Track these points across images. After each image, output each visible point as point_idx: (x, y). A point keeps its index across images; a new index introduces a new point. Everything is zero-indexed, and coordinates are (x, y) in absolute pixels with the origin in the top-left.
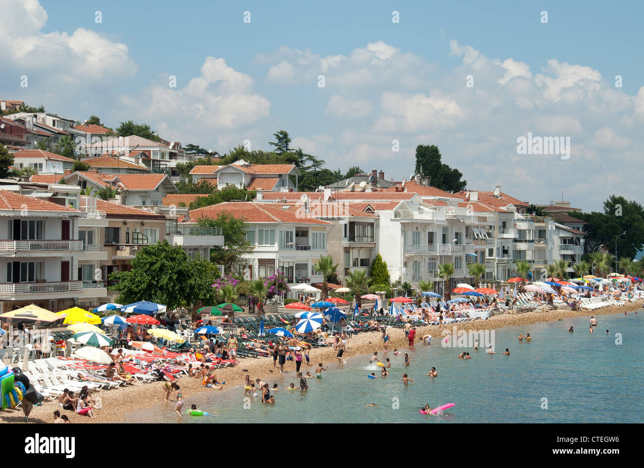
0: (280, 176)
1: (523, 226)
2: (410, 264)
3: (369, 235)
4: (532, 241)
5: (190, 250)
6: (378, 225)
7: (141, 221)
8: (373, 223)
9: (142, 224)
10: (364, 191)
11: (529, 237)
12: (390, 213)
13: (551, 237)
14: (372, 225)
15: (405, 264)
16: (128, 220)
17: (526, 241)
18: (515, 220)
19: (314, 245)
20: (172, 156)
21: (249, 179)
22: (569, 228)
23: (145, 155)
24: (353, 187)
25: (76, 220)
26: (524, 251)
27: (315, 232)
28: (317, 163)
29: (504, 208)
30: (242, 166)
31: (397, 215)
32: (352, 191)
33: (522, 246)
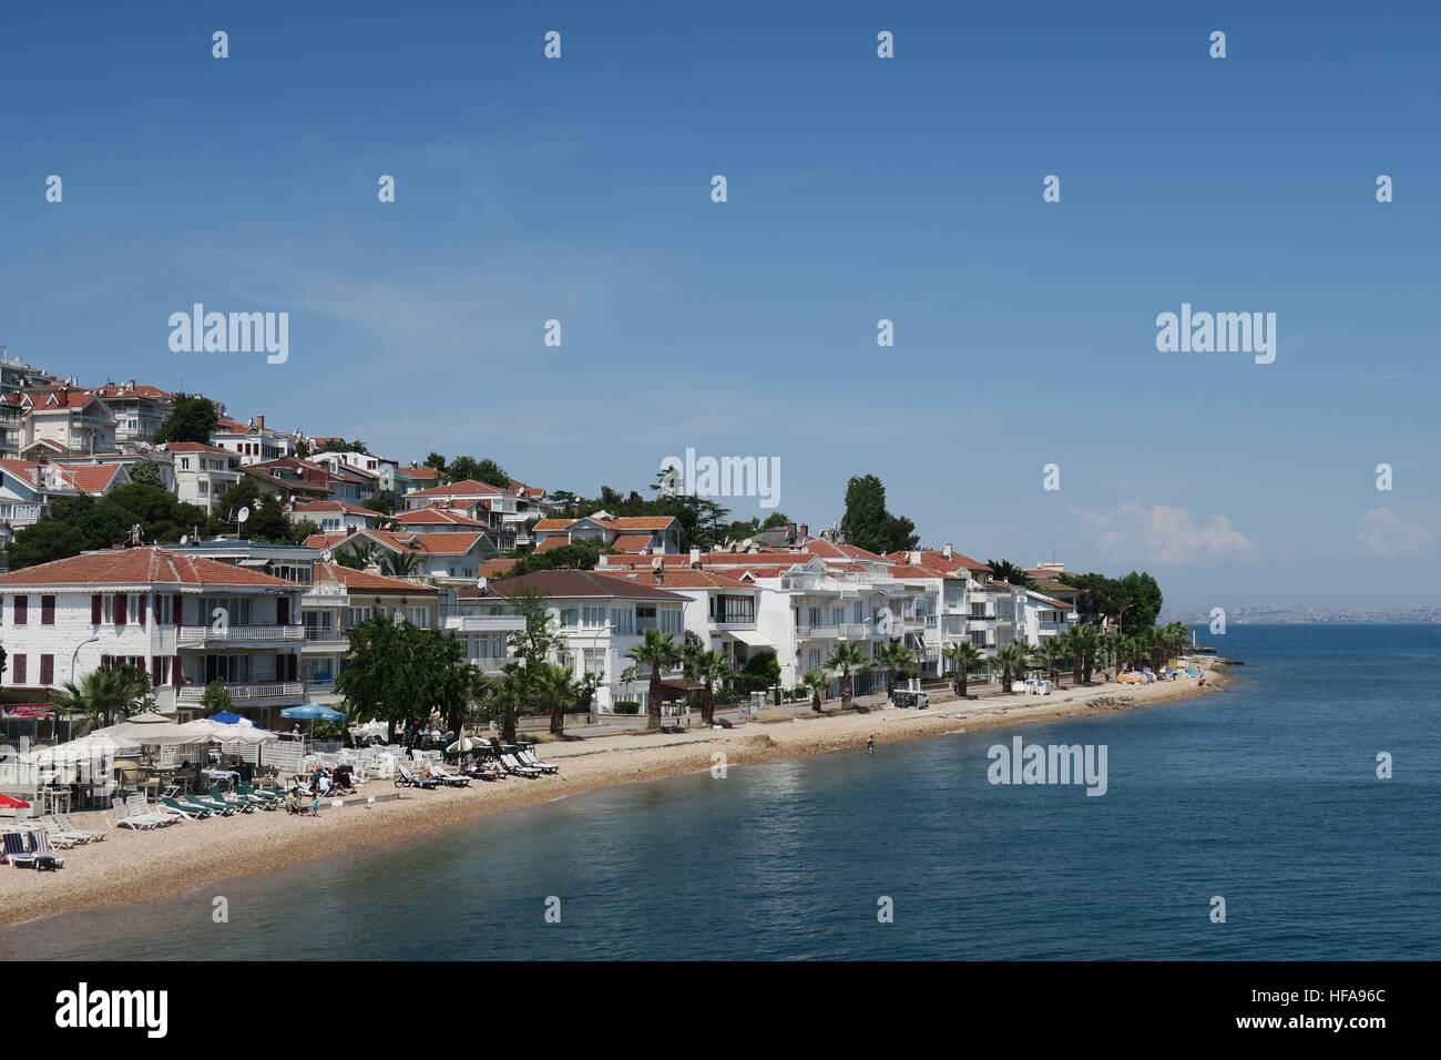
0: (655, 532)
1: (980, 598)
2: (806, 654)
3: (747, 613)
4: (993, 619)
5: (477, 636)
6: (759, 599)
7: (402, 597)
8: (753, 597)
9: (404, 601)
10: (746, 551)
11: (990, 611)
12: (776, 582)
13: (1022, 611)
14: (751, 599)
15: (798, 653)
16: (382, 596)
17: (983, 619)
18: (969, 591)
19: (663, 627)
20: (521, 507)
21: (611, 537)
22: (1052, 599)
23: (482, 506)
24: (734, 547)
25: (297, 598)
26: (983, 633)
27: (665, 610)
28: (718, 513)
29: (954, 574)
30: (603, 519)
31: (786, 585)
32: (732, 552)
33: (978, 625)
